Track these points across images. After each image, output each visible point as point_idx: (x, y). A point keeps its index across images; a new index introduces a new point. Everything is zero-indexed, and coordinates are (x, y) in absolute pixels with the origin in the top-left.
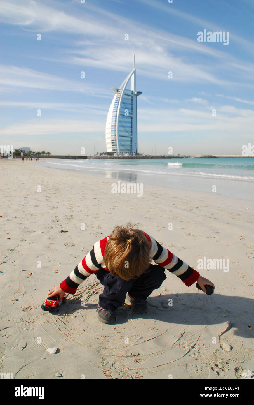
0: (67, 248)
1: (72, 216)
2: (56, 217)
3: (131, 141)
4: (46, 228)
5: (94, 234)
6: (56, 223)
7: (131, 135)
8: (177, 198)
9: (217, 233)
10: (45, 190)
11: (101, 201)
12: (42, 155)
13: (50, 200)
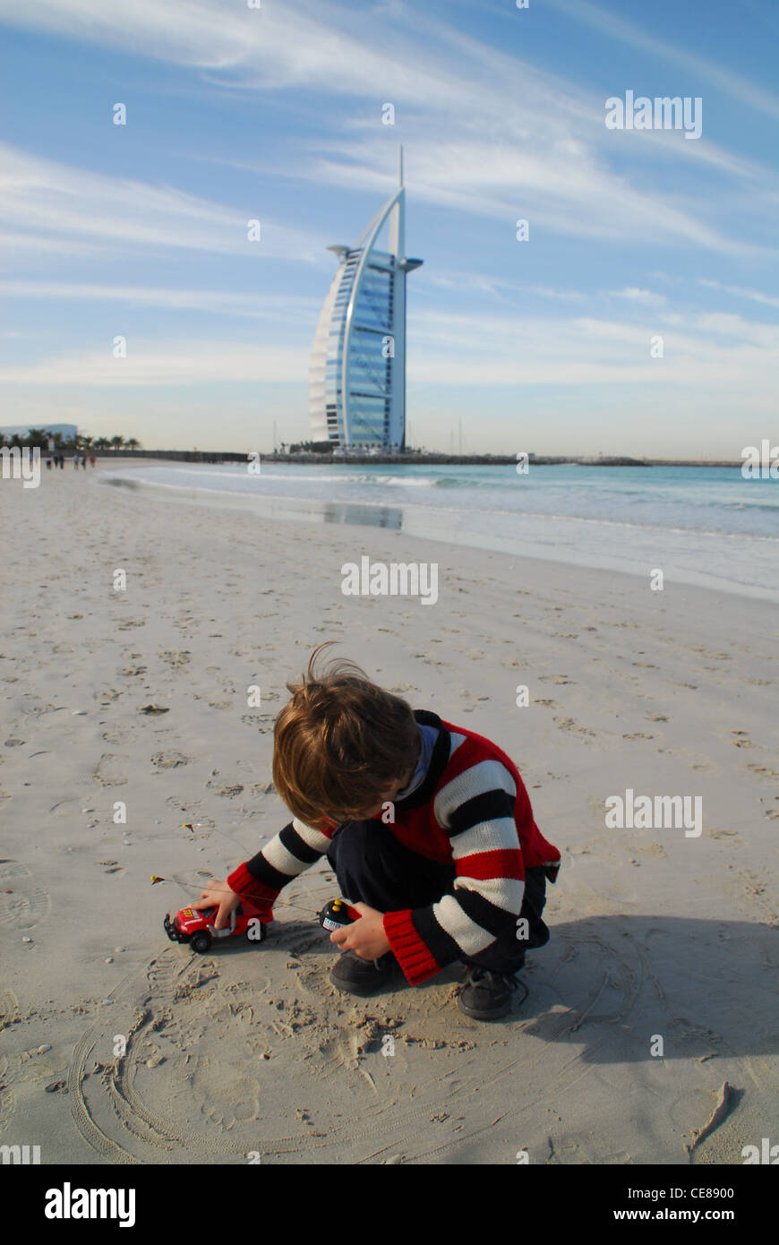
0: (157, 773)
1: (187, 652)
2: (134, 657)
3: (387, 410)
4: (95, 697)
5: (255, 720)
6: (133, 678)
7: (388, 391)
8: (527, 593)
9: (658, 719)
10: (111, 563)
11: (288, 604)
12: (113, 448)
13: (121, 599)
